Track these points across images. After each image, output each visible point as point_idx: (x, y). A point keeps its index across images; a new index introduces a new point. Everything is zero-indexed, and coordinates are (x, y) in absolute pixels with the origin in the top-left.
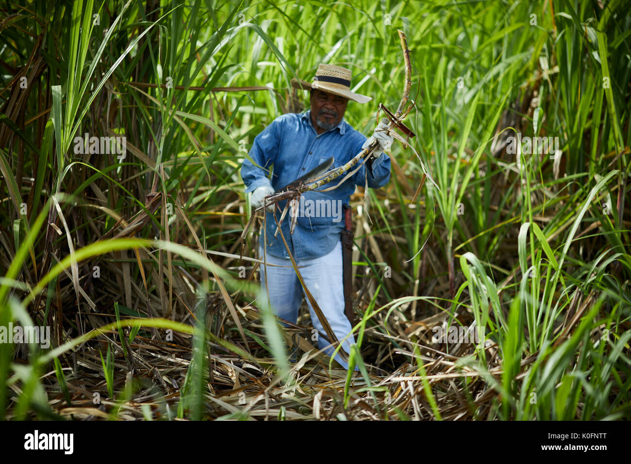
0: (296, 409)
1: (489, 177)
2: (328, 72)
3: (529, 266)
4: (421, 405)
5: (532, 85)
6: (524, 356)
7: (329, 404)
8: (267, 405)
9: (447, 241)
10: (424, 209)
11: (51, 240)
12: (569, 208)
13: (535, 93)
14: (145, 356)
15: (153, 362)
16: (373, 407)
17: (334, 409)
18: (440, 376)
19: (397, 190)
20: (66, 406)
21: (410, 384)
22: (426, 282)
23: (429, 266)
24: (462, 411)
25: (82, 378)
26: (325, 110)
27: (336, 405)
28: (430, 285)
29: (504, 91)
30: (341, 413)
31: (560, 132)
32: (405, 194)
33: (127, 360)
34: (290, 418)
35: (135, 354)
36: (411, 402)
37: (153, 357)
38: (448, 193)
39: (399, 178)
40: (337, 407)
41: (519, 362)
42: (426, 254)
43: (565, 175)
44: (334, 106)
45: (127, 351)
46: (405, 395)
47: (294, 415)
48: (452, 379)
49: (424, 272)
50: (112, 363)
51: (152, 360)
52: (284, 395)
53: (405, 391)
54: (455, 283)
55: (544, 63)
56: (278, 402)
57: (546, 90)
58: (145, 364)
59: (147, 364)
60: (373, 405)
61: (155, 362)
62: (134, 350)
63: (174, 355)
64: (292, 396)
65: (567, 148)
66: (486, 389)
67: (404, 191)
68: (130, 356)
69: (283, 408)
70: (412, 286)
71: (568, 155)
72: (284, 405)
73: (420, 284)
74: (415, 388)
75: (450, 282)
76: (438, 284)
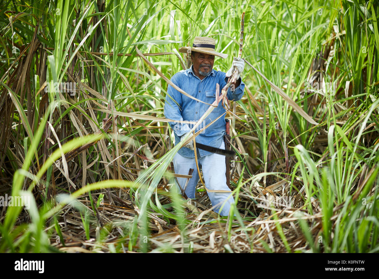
0: (199, 243)
1: (306, 99)
2: (203, 42)
3: (335, 151)
4: (274, 237)
5: (330, 42)
6: (334, 206)
7: (218, 239)
8: (182, 241)
9: (283, 138)
10: (268, 119)
11: (48, 148)
12: (355, 115)
13: (332, 47)
14: (106, 215)
15: (111, 218)
16: (246, 240)
17: (222, 241)
18: (285, 220)
19: (252, 109)
20: (62, 247)
21: (267, 225)
22: (272, 163)
23: (273, 154)
24: (299, 240)
25: (69, 229)
26: (203, 64)
27: (224, 239)
28: (273, 165)
29: (312, 47)
30: (226, 244)
31: (348, 70)
32: (256, 111)
33: (96, 218)
34: (195, 249)
35: (100, 214)
36: (268, 236)
37: (111, 216)
38: (283, 109)
39: (252, 102)
40: (224, 241)
41: (331, 209)
42: (271, 146)
43: (352, 96)
44: (209, 61)
45: (96, 212)
46: (264, 232)
47: (198, 247)
48: (292, 221)
49: (270, 158)
50: (88, 220)
51: (111, 217)
52: (191, 235)
53: (264, 229)
54: (289, 163)
55: (336, 29)
56: (188, 239)
57: (338, 45)
58: (107, 220)
59: (108, 219)
60: (245, 238)
61: (113, 218)
62: (100, 212)
63: (123, 214)
64: (196, 236)
65: (352, 79)
66: (313, 227)
67: (256, 109)
68: (98, 215)
69: (192, 243)
70: (263, 166)
71: (353, 83)
72: (192, 241)
73: (268, 164)
74: (270, 227)
75: (286, 163)
76: (279, 164)
